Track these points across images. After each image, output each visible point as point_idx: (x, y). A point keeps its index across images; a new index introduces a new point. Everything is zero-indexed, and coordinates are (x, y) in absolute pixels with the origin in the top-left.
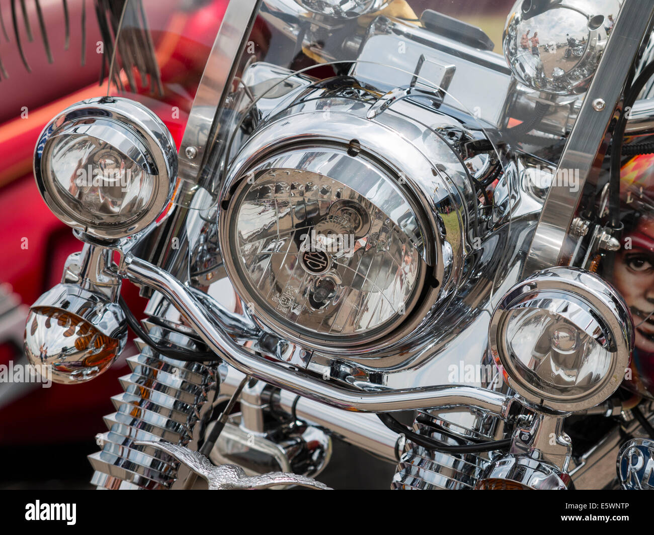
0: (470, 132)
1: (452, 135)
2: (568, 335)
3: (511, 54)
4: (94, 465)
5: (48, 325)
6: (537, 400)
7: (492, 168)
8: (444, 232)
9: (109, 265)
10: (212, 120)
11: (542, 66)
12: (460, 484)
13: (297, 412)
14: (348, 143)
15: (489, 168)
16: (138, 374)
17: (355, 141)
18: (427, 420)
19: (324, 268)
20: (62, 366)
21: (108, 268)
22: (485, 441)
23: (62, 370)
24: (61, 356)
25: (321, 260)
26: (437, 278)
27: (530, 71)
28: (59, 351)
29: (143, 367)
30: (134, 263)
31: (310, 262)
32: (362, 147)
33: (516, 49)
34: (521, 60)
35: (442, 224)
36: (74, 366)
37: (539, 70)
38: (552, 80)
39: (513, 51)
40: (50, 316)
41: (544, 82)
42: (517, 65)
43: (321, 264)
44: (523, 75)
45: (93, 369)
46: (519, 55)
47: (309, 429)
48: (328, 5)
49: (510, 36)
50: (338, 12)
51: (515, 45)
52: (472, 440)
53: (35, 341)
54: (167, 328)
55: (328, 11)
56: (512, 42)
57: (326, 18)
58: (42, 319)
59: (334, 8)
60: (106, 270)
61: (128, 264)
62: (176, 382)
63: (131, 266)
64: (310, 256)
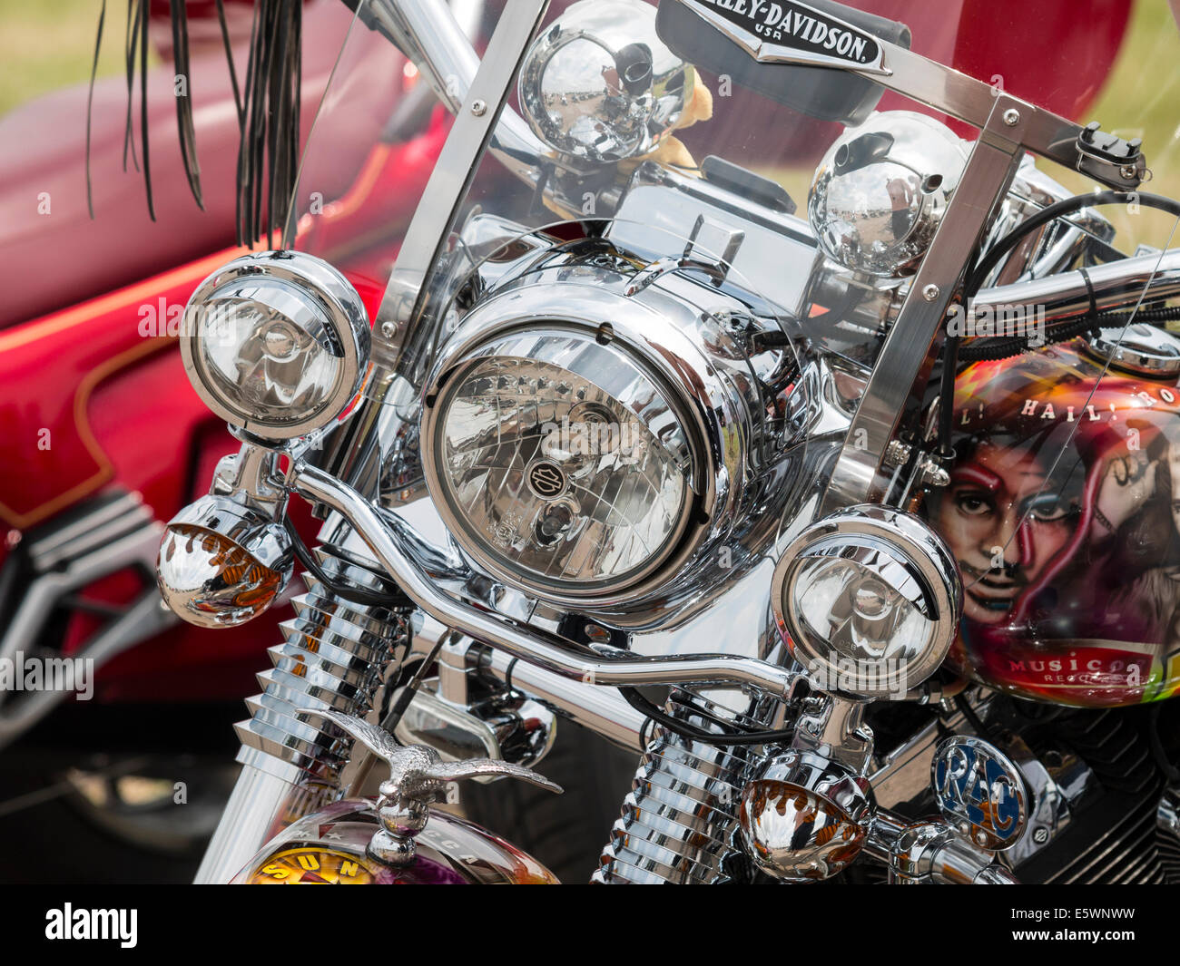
0: (760, 320)
1: (735, 322)
4: (242, 737)
5: (189, 548)
7: (786, 368)
9: (274, 474)
10: (419, 288)
13: (512, 679)
14: (598, 326)
15: (781, 368)
16: (305, 619)
17: (607, 325)
18: (685, 700)
19: (557, 491)
20: (206, 604)
21: (272, 478)
22: (758, 730)
23: (205, 609)
24: (203, 590)
25: (555, 480)
26: (707, 512)
28: (202, 583)
29: (311, 610)
30: (306, 472)
31: (540, 483)
32: (615, 334)
33: (825, 214)
34: (831, 228)
36: (221, 604)
38: (870, 256)
39: (821, 216)
40: (193, 537)
41: (860, 259)
42: (826, 234)
43: (553, 486)
44: (832, 248)
45: (246, 610)
46: (828, 222)
47: (527, 703)
48: (579, 143)
49: (817, 196)
50: (592, 153)
51: (824, 208)
52: (743, 728)
53: (172, 570)
54: (346, 561)
55: (579, 151)
56: (821, 204)
57: (577, 161)
58: (181, 540)
59: (587, 148)
60: (269, 480)
61: (298, 473)
62: (354, 632)
63: (303, 477)
64: (540, 474)
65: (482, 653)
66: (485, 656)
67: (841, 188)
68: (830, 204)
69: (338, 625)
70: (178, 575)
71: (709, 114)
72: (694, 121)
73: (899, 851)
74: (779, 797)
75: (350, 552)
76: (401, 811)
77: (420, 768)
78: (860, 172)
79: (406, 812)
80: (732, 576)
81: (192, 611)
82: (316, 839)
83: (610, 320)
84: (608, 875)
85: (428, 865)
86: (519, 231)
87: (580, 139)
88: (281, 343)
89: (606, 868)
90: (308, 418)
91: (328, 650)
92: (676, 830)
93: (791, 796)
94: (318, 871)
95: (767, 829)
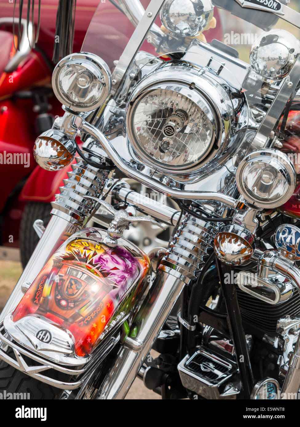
0: (232, 88)
1: (226, 87)
2: (269, 176)
3: (254, 60)
4: (53, 206)
5: (47, 144)
6: (252, 202)
7: (239, 106)
8: (224, 128)
9: (73, 124)
10: (125, 71)
11: (267, 66)
12: (206, 234)
15: (238, 106)
16: (76, 171)
17: (193, 83)
18: (197, 206)
19: (172, 135)
20: (50, 162)
21: (73, 125)
22: (218, 218)
23: (49, 164)
24: (50, 158)
25: (172, 131)
26: (218, 146)
27: (261, 67)
28: (50, 156)
29: (79, 169)
30: (85, 124)
31: (167, 132)
32: (196, 86)
33: (256, 58)
34: (258, 62)
35: (224, 124)
36: (53, 163)
37: (265, 67)
38: (269, 72)
39: (255, 59)
40: (48, 141)
41: (266, 72)
42: (256, 64)
43: (171, 133)
44: (257, 68)
45: (61, 166)
46: (257, 60)
48: (178, 29)
49: (254, 53)
50: (181, 33)
51: (256, 56)
52: (213, 216)
53: (40, 151)
54: (91, 154)
55: (178, 31)
56: (255, 55)
57: (176, 35)
58: (44, 142)
59: (181, 31)
60: (72, 126)
61: (83, 124)
62: (92, 176)
63: (84, 125)
64: (167, 129)
65: (116, 191)
66: (117, 192)
67: (263, 50)
68: (258, 55)
69: (87, 173)
70: (42, 152)
71: (215, 26)
72: (209, 28)
73: (262, 258)
74: (230, 238)
75: (92, 151)
76: (115, 230)
77: (124, 217)
78: (269, 46)
79: (117, 231)
80: (211, 171)
81: (45, 164)
82: (86, 237)
83: (195, 82)
84: (166, 259)
85: (120, 249)
86: (153, 57)
87: (179, 28)
88: (83, 82)
89: (166, 256)
90: (91, 106)
91: (83, 181)
92: (190, 246)
93: (233, 238)
94: (88, 246)
95: (225, 248)
